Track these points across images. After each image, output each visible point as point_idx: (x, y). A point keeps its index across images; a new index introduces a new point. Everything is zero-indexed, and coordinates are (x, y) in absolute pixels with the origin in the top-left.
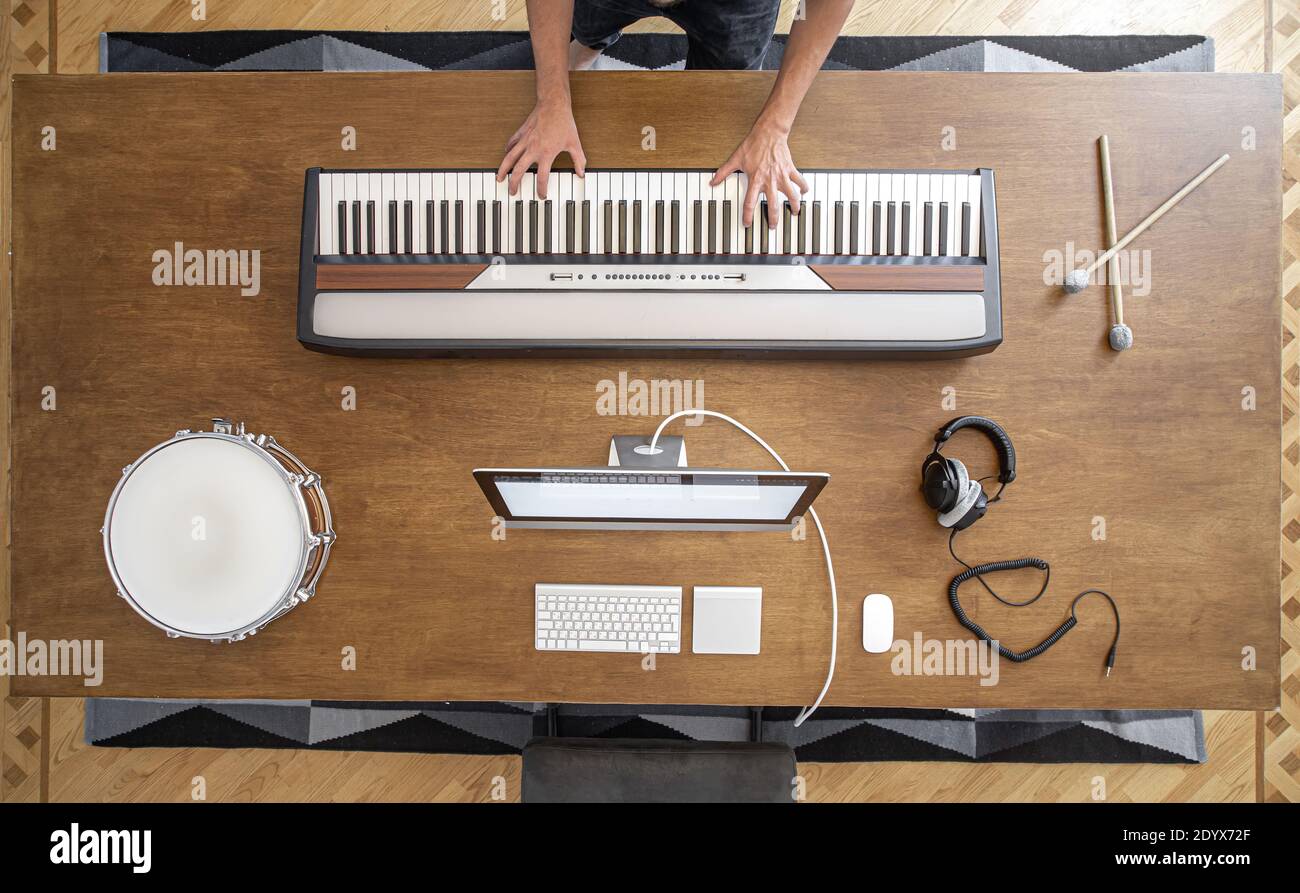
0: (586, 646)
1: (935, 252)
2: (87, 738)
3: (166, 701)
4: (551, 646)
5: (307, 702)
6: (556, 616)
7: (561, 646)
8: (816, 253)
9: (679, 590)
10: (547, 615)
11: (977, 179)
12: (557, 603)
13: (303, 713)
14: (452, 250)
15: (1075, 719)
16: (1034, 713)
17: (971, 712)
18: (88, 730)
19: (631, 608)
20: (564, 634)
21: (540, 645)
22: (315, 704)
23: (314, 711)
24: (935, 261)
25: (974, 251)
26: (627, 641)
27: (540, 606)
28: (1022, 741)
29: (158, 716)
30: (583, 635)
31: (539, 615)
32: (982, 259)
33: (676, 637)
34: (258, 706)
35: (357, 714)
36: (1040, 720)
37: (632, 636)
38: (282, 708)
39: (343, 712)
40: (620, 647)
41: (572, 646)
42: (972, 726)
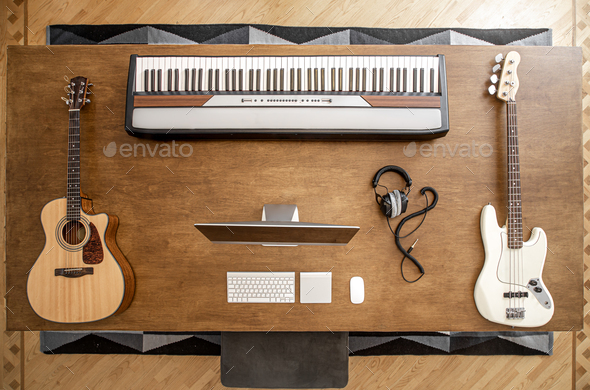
0: (251, 300)
1: (418, 91)
2: (41, 350)
3: (77, 332)
4: (235, 301)
5: (141, 332)
6: (237, 287)
7: (240, 301)
8: (364, 91)
9: (293, 273)
10: (233, 286)
11: (437, 59)
12: (237, 281)
13: (140, 337)
14: (197, 89)
15: (495, 335)
16: (476, 333)
17: (448, 333)
18: (42, 346)
19: (271, 282)
20: (241, 295)
21: (230, 300)
22: (145, 333)
23: (145, 336)
24: (418, 94)
25: (436, 90)
26: (270, 297)
27: (229, 282)
28: (471, 344)
29: (73, 339)
30: (250, 295)
31: (229, 286)
32: (439, 94)
33: (293, 296)
34: (120, 334)
35: (165, 337)
36: (479, 336)
37: (272, 295)
38: (131, 334)
39: (158, 336)
40: (267, 301)
41: (245, 300)
42: (448, 338)
